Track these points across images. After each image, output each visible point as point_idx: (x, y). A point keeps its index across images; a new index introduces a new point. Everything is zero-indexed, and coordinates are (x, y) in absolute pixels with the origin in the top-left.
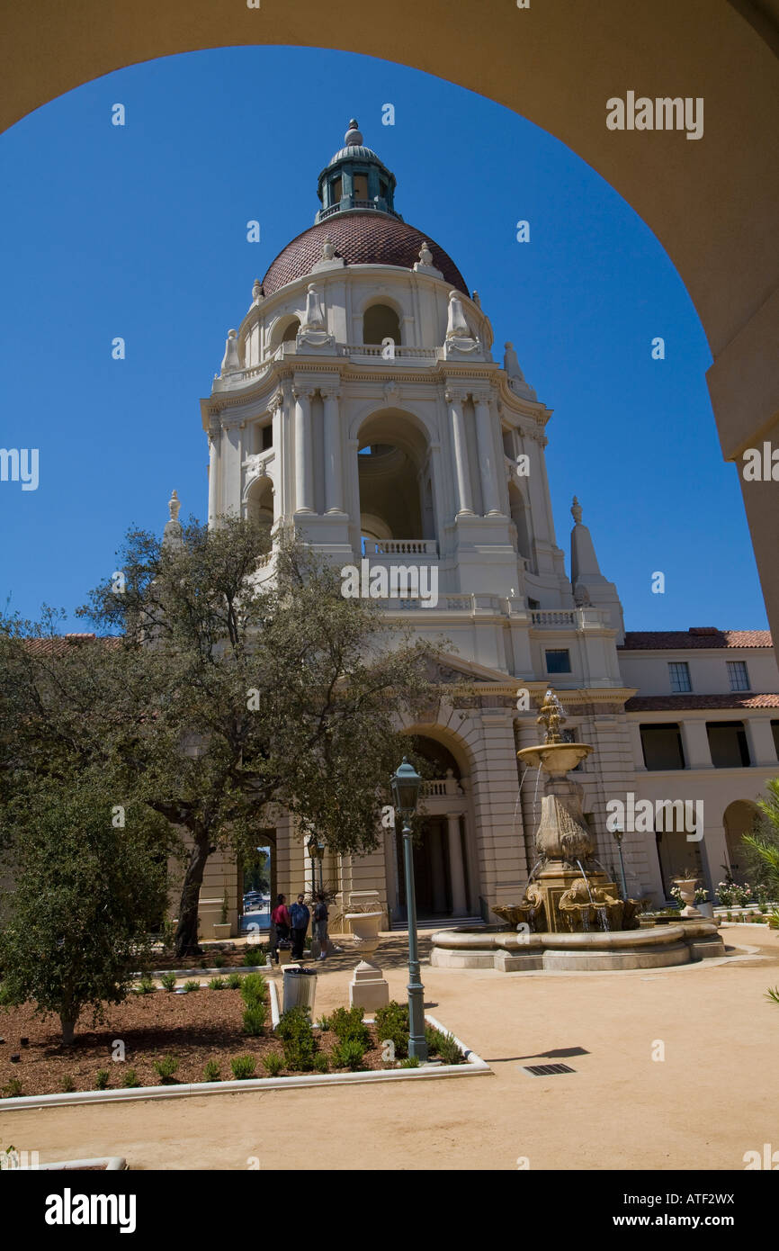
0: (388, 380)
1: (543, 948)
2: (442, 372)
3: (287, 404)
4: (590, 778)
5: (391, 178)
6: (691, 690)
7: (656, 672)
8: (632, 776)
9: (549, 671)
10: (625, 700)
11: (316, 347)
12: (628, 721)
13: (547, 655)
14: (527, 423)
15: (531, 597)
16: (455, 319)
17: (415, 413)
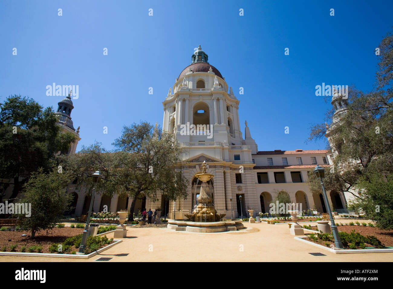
0: (200, 96)
1: (186, 225)
2: (212, 93)
3: (178, 102)
4: (244, 185)
5: (207, 55)
6: (273, 165)
7: (263, 160)
8: (254, 185)
9: (235, 160)
10: (253, 167)
11: (184, 89)
12: (254, 172)
13: (234, 156)
14: (233, 104)
15: (233, 143)
16: (216, 82)
17: (206, 102)
